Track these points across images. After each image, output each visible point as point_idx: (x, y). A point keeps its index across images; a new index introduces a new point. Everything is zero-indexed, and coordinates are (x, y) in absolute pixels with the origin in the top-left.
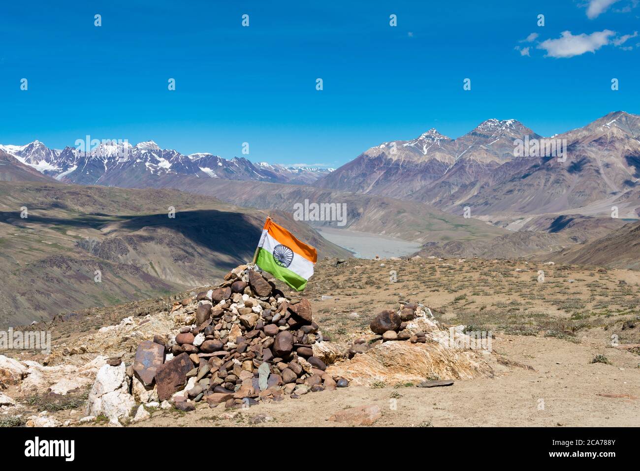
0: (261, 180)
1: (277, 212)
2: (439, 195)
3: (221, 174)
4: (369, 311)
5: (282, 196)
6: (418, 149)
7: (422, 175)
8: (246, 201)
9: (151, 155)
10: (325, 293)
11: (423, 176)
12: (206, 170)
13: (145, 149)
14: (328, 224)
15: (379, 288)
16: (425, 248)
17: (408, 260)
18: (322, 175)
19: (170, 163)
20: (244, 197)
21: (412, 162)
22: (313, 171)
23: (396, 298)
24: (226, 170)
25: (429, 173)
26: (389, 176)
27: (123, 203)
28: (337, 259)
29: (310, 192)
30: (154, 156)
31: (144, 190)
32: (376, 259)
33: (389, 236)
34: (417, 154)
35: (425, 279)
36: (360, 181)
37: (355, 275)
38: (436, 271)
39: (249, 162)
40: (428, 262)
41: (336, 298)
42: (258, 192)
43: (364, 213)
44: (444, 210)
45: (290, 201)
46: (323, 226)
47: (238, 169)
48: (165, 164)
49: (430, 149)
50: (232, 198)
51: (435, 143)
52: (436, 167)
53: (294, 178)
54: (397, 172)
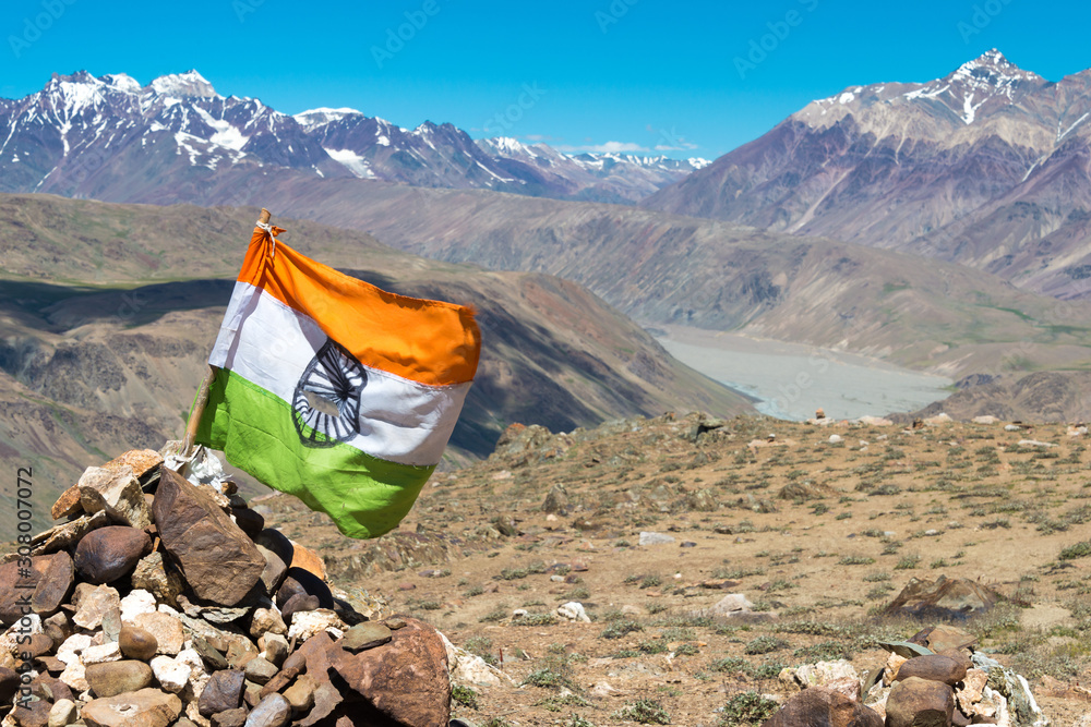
0: (499, 187)
1: (542, 280)
2: (1006, 240)
3: (387, 169)
4: (787, 586)
5: (558, 234)
6: (947, 109)
7: (957, 182)
8: (455, 248)
9: (192, 112)
10: (652, 521)
11: (959, 185)
12: (345, 156)
13: (175, 94)
14: (686, 316)
15: (820, 510)
16: (960, 390)
17: (915, 425)
18: (671, 177)
19: (244, 133)
20: (450, 233)
21: (932, 146)
22: (645, 166)
23: (873, 547)
24: (400, 157)
25: (980, 176)
26: (862, 182)
27: (110, 244)
28: (700, 417)
29: (636, 224)
30: (199, 115)
31: (171, 208)
32: (816, 421)
33: (861, 355)
34: (944, 122)
35: (963, 485)
36: (780, 197)
37: (749, 467)
38: (997, 462)
39: (464, 135)
40: (973, 432)
41: (685, 540)
42: (490, 220)
43: (787, 289)
44: (1019, 285)
45: (580, 249)
46: (669, 321)
47: (434, 155)
48: (230, 138)
49: (984, 107)
50: (414, 239)
51: (999, 90)
52: (999, 160)
53: (592, 185)
54: (887, 172)
